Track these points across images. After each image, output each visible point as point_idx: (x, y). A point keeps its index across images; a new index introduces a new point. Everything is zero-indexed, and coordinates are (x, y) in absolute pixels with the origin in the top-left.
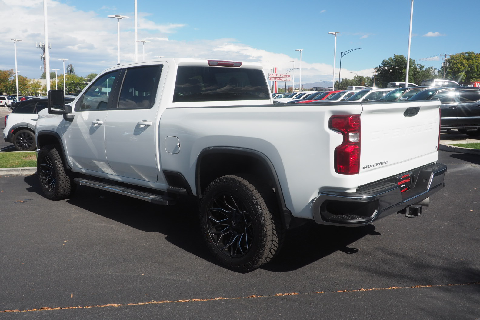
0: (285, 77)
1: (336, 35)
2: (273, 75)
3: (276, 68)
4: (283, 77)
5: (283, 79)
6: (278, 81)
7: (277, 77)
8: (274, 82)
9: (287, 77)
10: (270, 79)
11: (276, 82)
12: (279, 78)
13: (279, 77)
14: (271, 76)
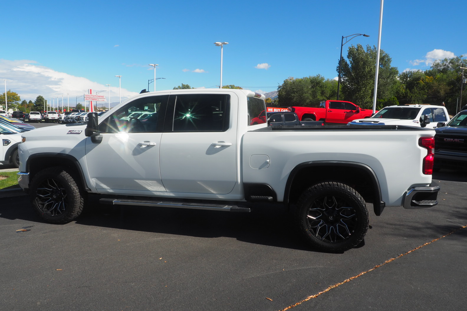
0: (99, 98)
1: (155, 67)
2: (89, 96)
3: (91, 90)
4: (98, 97)
5: (98, 99)
6: (93, 101)
7: (92, 97)
8: (90, 102)
9: (101, 98)
10: (86, 99)
11: (91, 101)
12: (94, 99)
13: (94, 97)
14: (87, 97)
